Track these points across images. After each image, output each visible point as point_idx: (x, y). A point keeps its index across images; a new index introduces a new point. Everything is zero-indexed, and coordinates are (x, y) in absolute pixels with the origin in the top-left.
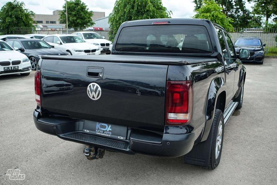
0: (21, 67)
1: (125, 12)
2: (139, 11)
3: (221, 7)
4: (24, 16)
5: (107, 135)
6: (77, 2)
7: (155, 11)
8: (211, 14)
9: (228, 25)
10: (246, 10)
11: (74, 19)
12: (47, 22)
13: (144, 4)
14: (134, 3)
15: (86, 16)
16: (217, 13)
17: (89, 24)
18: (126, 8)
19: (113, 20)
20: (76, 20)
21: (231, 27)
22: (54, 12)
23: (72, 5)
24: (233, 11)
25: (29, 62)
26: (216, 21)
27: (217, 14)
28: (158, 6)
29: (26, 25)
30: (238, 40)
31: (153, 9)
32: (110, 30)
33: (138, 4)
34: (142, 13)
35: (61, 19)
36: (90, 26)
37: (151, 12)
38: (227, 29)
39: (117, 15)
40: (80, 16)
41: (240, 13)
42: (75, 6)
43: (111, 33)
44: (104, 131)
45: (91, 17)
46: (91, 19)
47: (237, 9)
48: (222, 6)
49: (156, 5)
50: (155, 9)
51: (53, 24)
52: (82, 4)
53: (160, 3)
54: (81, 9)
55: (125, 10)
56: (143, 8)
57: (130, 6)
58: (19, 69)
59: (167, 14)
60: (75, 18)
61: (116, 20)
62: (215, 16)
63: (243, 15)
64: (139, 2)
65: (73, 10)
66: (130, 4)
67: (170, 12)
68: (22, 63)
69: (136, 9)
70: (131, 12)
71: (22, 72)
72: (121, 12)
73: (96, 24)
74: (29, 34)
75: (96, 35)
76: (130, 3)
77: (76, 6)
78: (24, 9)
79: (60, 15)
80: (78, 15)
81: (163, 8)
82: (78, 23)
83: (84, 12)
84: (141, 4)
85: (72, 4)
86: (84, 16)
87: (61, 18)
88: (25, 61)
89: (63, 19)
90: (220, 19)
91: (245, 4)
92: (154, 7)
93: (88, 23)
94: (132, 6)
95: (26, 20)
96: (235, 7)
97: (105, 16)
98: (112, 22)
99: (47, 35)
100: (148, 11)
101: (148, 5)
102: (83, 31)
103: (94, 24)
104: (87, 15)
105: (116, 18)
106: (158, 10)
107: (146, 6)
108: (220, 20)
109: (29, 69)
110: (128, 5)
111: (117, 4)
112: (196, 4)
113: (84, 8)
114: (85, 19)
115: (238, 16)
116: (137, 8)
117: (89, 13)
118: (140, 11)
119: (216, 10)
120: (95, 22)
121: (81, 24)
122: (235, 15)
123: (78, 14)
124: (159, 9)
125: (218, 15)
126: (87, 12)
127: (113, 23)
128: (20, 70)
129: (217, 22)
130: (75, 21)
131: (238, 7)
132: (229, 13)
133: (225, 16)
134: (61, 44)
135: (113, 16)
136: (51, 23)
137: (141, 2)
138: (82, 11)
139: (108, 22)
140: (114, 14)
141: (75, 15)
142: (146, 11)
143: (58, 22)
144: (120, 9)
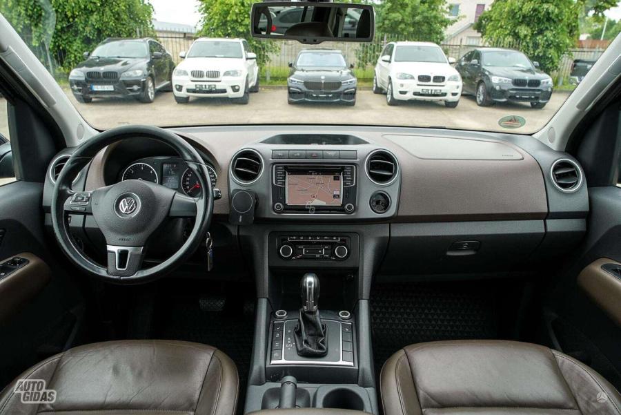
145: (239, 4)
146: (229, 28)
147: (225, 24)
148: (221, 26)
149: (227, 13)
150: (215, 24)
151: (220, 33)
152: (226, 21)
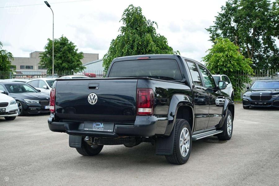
0: (8, 109)
1: (123, 52)
2: (139, 51)
3: (246, 46)
5: (101, 130)
6: (63, 42)
7: (159, 51)
8: (225, 54)
9: (246, 67)
10: (277, 49)
11: (58, 62)
12: (22, 67)
13: (145, 43)
14: (134, 43)
15: (74, 59)
16: (232, 53)
17: (78, 69)
18: (124, 48)
20: (61, 64)
21: (250, 69)
22: (31, 54)
23: (56, 45)
24: (261, 51)
25: (17, 105)
26: (230, 62)
28: (162, 45)
29: (2, 69)
30: (255, 83)
31: (156, 49)
33: (138, 43)
35: (42, 63)
36: (78, 71)
38: (245, 71)
40: (66, 59)
41: (270, 53)
42: (60, 46)
44: (98, 128)
45: (80, 60)
46: (81, 63)
47: (266, 48)
48: (247, 44)
49: (160, 45)
50: (159, 49)
51: (29, 69)
52: (69, 44)
53: (165, 42)
54: (68, 50)
55: (123, 50)
56: (145, 48)
60: (60, 61)
62: (229, 55)
63: (274, 56)
64: (139, 41)
65: (58, 51)
66: (129, 44)
67: (177, 52)
68: (9, 106)
69: (136, 49)
70: (130, 53)
71: (8, 115)
72: (118, 52)
73: (87, 69)
74: (6, 79)
76: (129, 43)
77: (62, 46)
79: (41, 58)
80: (64, 58)
81: (169, 48)
82: (64, 67)
83: (72, 53)
84: (142, 43)
85: (57, 43)
86: (71, 59)
87: (42, 61)
89: (45, 62)
90: (235, 59)
91: (274, 42)
92: (157, 46)
93: (76, 67)
94: (131, 45)
95: (3, 63)
96: (263, 46)
97: (98, 59)
98: (107, 64)
100: (151, 51)
101: (150, 44)
102: (72, 74)
103: (84, 69)
104: (76, 57)
106: (162, 50)
107: (147, 46)
108: (236, 61)
109: (16, 112)
110: (127, 44)
111: (113, 44)
113: (71, 49)
114: (74, 62)
115: (268, 56)
116: (138, 48)
117: (78, 55)
118: (141, 52)
119: (231, 50)
120: (85, 66)
121: (67, 69)
122: (264, 55)
123: (64, 56)
124: (164, 49)
125: (234, 56)
126: (75, 54)
127: (108, 66)
128: (7, 113)
129: (232, 63)
130: (60, 65)
131: (267, 45)
132: (256, 54)
133: (242, 56)
134: (48, 88)
135: (109, 58)
136: (26, 68)
137: (142, 41)
138: (70, 52)
139: (103, 65)
140: (110, 55)
141: (60, 58)
142: (148, 51)
143: (36, 68)
144: (116, 49)
145: (225, 56)
146: (219, 69)
147: (217, 67)
148: (215, 68)
149: (218, 61)
150: (211, 67)
151: (213, 72)
152: (218, 66)
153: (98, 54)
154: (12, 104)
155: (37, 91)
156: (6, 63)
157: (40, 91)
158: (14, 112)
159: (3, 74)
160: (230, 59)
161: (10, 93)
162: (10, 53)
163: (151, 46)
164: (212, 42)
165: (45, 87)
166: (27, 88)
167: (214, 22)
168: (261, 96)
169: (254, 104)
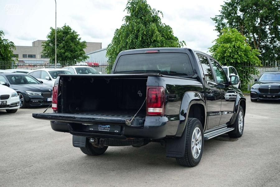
0: (9, 102)
1: (127, 42)
2: (144, 41)
4: (2, 47)
5: (107, 131)
6: (66, 31)
7: (164, 41)
8: (232, 45)
9: (254, 58)
11: (61, 52)
12: (24, 56)
13: (150, 32)
14: (139, 32)
15: (77, 48)
16: (239, 43)
17: (81, 58)
18: (129, 37)
19: (113, 52)
20: (64, 53)
21: (257, 60)
22: (34, 43)
24: (267, 41)
25: (18, 97)
26: (238, 53)
27: (239, 45)
28: (168, 35)
29: (3, 59)
30: (263, 75)
31: (161, 39)
32: (108, 65)
33: (143, 33)
34: (148, 43)
35: (44, 52)
36: (81, 61)
37: (158, 42)
38: (252, 62)
39: (117, 46)
40: (69, 48)
41: (277, 43)
42: (63, 35)
43: (110, 68)
44: (104, 128)
45: (83, 49)
46: (84, 52)
47: (273, 39)
48: (253, 34)
49: (165, 35)
50: (164, 39)
51: (32, 58)
52: (72, 33)
53: (170, 32)
54: (71, 39)
55: (127, 40)
56: (149, 38)
57: (133, 35)
58: (8, 104)
59: (179, 44)
60: (63, 51)
61: (116, 52)
62: (237, 46)
64: (144, 31)
65: (61, 40)
66: (133, 34)
67: (182, 42)
68: (11, 98)
69: (141, 39)
70: (135, 43)
71: (10, 107)
72: (122, 42)
73: (90, 58)
74: (8, 69)
75: (91, 70)
76: (133, 32)
77: (65, 35)
78: (2, 39)
79: (43, 47)
80: (67, 47)
81: (174, 38)
82: (67, 56)
83: (74, 42)
84: (147, 33)
85: (60, 33)
86: (74, 48)
87: (45, 50)
88: (13, 96)
89: (47, 51)
90: (242, 50)
92: (162, 36)
93: (79, 56)
94: (136, 35)
95: (5, 53)
96: (269, 36)
97: (101, 48)
98: (111, 54)
99: (30, 70)
100: (156, 41)
101: (156, 34)
102: (75, 65)
103: (87, 59)
104: (79, 47)
105: (116, 50)
106: (167, 40)
107: (152, 36)
108: (243, 52)
109: (18, 105)
110: (131, 34)
111: (117, 34)
112: (220, 32)
113: (74, 38)
114: (77, 51)
115: (274, 47)
116: (142, 38)
117: (81, 44)
118: (146, 42)
119: (238, 40)
120: (88, 56)
121: (70, 58)
122: (271, 46)
123: (66, 45)
124: (169, 39)
125: (241, 46)
126: (78, 43)
127: (112, 56)
128: (8, 106)
129: (239, 54)
130: (63, 55)
131: (274, 35)
132: (263, 44)
133: (250, 46)
134: (50, 79)
135: (113, 48)
136: (29, 57)
137: (147, 31)
138: (72, 41)
140: (113, 45)
141: (64, 47)
142: (152, 41)
143: (38, 56)
144: (120, 39)
145: (232, 47)
146: (225, 60)
148: (221, 59)
149: (225, 52)
150: (218, 58)
152: (224, 57)
153: (101, 43)
154: (14, 96)
155: (39, 82)
156: (7, 53)
157: (42, 82)
158: (15, 104)
159: (5, 64)
160: (238, 50)
161: (11, 84)
162: (11, 42)
163: (157, 36)
164: (217, 31)
165: (48, 78)
166: (29, 79)
167: (220, 11)
168: (269, 88)
169: (262, 97)
